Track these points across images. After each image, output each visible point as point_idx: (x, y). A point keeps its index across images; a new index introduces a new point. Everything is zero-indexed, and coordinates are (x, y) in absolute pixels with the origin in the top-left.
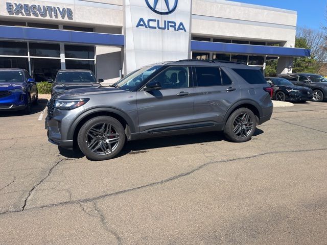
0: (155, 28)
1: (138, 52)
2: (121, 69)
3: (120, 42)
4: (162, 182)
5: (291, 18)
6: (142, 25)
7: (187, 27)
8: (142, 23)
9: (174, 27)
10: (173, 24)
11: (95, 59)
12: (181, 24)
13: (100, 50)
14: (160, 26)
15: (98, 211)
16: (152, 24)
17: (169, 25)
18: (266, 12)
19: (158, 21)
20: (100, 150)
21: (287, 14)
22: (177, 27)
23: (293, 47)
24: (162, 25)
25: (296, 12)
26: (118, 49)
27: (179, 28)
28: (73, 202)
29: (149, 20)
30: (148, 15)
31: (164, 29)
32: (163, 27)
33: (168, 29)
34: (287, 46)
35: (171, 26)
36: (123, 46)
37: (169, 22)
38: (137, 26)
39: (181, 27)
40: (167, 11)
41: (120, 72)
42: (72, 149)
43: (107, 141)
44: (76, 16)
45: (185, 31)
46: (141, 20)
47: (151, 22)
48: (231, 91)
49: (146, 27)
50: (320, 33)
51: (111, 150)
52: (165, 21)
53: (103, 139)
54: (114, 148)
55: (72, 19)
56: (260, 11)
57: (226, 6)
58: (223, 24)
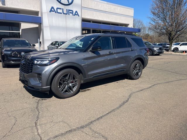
0: (61, 13)
1: (51, 27)
2: (39, 38)
3: (39, 21)
4: (118, 108)
5: (131, 12)
6: (53, 11)
7: (79, 14)
8: (53, 10)
9: (72, 13)
10: (72, 12)
11: (20, 32)
12: (76, 12)
13: (24, 26)
14: (64, 12)
15: (97, 133)
16: (59, 11)
17: (69, 12)
18: (119, 8)
19: (63, 9)
20: (66, 91)
21: (129, 10)
22: (74, 13)
23: (132, 27)
24: (65, 12)
25: (133, 9)
26: (37, 26)
27: (75, 14)
28: (75, 130)
29: (57, 8)
30: (56, 5)
31: (67, 14)
32: (66, 13)
33: (69, 14)
34: (130, 26)
35: (71, 13)
36: (41, 23)
37: (69, 10)
38: (50, 12)
39: (76, 14)
40: (68, 3)
41: (39, 40)
42: (48, 92)
43: (70, 85)
44: (8, 3)
45: (79, 16)
46: (52, 8)
47: (58, 10)
48: (132, 51)
49: (56, 13)
50: (139, 20)
51: (73, 91)
52: (67, 10)
53: (68, 84)
54: (75, 89)
55: (5, 5)
56: (116, 7)
57: (99, 3)
58: (98, 13)
